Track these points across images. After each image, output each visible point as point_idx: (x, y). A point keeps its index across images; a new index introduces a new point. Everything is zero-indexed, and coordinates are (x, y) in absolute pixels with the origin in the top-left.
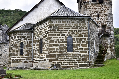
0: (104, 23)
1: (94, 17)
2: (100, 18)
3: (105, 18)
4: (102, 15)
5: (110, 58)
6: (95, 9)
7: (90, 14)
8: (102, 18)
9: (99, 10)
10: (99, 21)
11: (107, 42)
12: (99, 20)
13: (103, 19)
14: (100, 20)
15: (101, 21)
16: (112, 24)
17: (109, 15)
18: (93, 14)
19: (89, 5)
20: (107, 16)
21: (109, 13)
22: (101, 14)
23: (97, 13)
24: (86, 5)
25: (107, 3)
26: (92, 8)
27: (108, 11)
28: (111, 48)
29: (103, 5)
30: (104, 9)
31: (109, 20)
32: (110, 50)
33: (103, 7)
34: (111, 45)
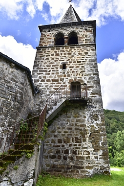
0: (75, 79)
1: (55, 69)
2: (68, 69)
3: (78, 69)
4: (72, 63)
5: (91, 171)
6: (57, 55)
7: (46, 65)
8: (71, 70)
9: (67, 55)
10: (65, 76)
11: (84, 121)
12: (64, 73)
13: (73, 72)
14: (68, 73)
15: (69, 76)
16: (96, 79)
17: (88, 62)
18: (52, 65)
19: (47, 50)
20: (83, 65)
21: (88, 59)
22: (70, 62)
23: (61, 62)
24: (41, 51)
25: (84, 43)
26: (53, 55)
27: (87, 56)
28: (94, 140)
29: (75, 47)
30: (77, 53)
31: (89, 71)
32: (91, 145)
33: (76, 51)
34: (93, 129)
